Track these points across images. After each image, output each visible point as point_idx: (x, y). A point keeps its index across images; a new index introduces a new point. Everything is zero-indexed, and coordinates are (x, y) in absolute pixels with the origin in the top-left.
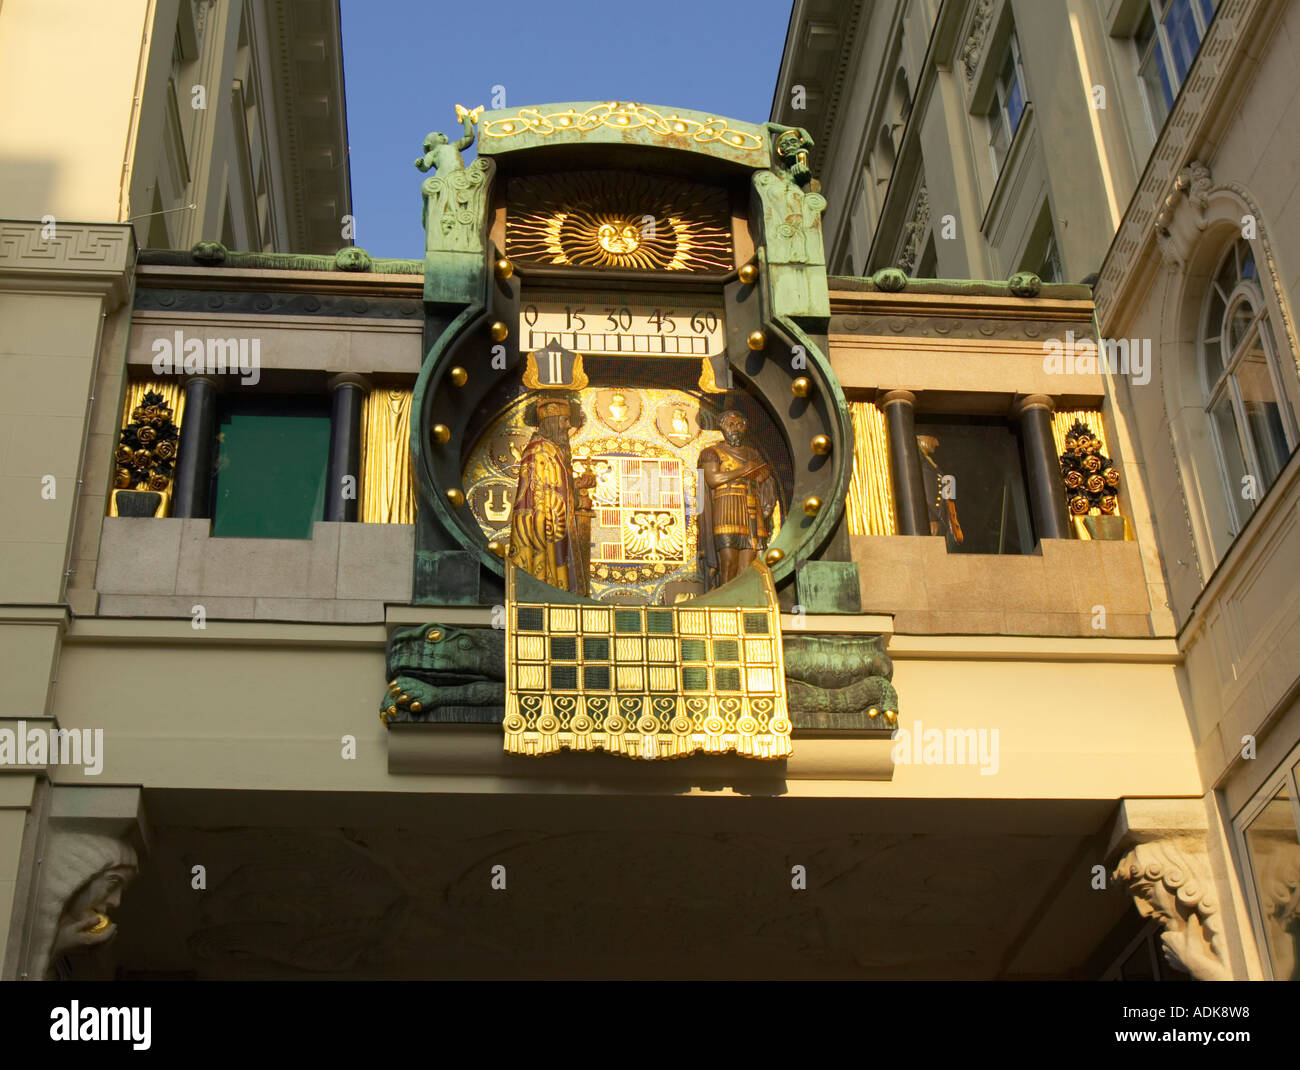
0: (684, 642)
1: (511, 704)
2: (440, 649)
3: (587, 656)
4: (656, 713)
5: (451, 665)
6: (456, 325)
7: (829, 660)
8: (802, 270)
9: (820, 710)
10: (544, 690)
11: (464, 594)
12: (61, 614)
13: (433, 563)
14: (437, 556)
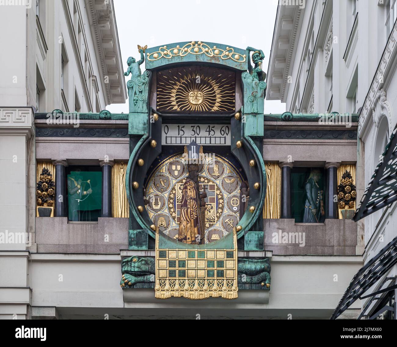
0: (208, 261)
1: (157, 282)
2: (136, 265)
3: (179, 267)
4: (199, 285)
5: (140, 270)
6: (139, 143)
7: (251, 267)
8: (255, 116)
9: (247, 283)
10: (167, 278)
11: (144, 245)
12: (27, 254)
13: (134, 234)
14: (135, 232)
